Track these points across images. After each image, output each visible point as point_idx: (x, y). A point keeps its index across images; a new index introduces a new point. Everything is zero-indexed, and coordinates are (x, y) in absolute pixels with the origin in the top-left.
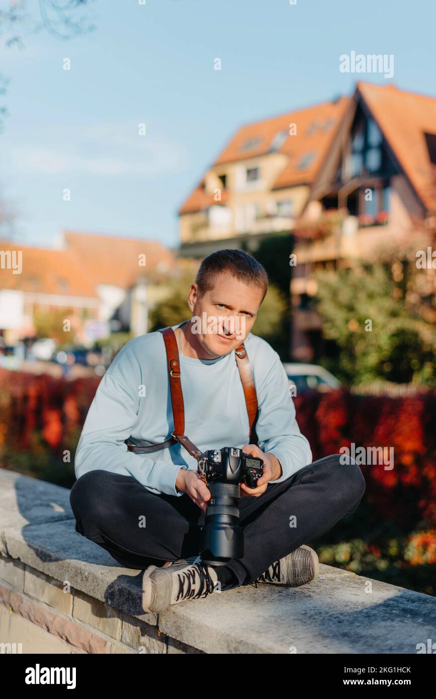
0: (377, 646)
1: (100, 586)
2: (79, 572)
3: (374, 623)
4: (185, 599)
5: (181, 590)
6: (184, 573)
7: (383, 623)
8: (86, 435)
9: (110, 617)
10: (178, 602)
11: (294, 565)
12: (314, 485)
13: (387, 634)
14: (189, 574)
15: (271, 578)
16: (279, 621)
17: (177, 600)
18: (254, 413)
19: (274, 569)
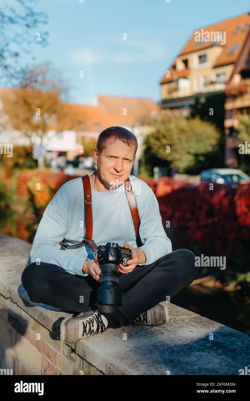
0: (187, 370)
1: (50, 323)
2: (41, 314)
3: (192, 353)
4: (89, 335)
5: (85, 331)
6: (87, 320)
7: (197, 353)
8: (37, 239)
9: (58, 340)
10: (83, 337)
11: (155, 314)
12: (166, 268)
13: (196, 361)
14: (90, 321)
15: (143, 321)
16: (138, 351)
17: (83, 336)
18: (137, 223)
19: (144, 316)
